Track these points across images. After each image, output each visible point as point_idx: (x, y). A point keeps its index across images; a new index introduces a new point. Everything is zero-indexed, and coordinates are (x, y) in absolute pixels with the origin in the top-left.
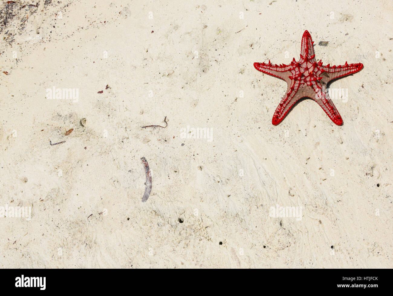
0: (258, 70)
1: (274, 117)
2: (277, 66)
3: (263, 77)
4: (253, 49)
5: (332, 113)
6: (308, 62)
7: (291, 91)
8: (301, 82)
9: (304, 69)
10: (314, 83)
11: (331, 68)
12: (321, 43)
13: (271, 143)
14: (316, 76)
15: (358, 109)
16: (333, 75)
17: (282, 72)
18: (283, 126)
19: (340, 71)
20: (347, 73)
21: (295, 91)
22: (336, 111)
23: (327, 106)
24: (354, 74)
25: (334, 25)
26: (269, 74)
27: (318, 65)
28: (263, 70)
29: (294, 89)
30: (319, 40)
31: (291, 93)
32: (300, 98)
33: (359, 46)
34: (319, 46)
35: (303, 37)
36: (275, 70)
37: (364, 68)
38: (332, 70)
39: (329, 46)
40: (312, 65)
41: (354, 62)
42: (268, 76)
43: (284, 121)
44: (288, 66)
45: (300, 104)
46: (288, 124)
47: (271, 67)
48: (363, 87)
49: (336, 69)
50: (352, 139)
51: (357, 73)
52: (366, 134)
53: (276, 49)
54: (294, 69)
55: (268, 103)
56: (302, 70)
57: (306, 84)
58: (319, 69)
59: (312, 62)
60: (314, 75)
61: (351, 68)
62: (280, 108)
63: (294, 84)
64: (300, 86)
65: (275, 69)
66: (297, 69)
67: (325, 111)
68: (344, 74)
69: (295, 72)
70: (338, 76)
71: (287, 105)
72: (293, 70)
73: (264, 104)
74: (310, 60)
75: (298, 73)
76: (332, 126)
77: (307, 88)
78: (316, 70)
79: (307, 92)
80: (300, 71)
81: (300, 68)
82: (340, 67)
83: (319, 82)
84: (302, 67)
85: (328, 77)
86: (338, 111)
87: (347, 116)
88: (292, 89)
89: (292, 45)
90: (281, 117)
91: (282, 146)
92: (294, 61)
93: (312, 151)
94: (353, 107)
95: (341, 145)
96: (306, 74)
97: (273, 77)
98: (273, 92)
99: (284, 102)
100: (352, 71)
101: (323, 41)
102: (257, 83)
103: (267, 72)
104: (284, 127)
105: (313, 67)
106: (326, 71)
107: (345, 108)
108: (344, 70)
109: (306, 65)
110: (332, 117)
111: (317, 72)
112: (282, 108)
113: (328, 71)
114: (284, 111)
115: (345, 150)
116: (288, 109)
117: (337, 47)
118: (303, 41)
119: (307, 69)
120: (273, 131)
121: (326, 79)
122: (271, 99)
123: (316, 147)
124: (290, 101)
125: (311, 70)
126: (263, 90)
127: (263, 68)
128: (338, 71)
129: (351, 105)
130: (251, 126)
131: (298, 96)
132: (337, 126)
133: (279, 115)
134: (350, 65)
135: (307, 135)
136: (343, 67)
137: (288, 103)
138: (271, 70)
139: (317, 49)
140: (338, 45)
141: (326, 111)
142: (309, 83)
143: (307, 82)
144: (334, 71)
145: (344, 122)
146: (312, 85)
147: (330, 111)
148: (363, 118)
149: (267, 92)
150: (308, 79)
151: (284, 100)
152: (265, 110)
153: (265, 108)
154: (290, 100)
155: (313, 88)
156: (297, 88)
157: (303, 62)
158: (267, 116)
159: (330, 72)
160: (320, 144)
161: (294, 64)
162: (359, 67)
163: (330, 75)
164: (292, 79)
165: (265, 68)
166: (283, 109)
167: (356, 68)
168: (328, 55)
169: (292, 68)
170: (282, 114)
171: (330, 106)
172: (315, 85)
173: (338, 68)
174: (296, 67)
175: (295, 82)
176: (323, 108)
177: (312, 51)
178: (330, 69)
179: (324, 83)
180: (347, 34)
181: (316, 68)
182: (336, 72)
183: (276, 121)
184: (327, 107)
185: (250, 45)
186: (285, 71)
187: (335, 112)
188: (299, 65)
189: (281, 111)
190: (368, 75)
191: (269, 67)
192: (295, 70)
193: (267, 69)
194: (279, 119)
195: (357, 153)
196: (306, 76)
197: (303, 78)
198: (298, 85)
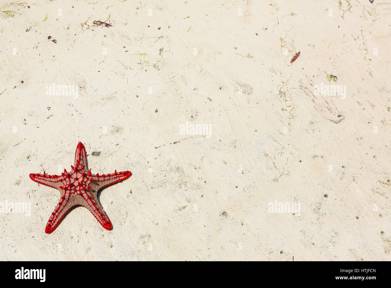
0: (34, 180)
1: (47, 225)
2: (50, 177)
3: (38, 187)
4: (29, 160)
5: (102, 219)
6: (78, 173)
7: (63, 201)
8: (71, 192)
9: (74, 179)
10: (83, 192)
11: (101, 177)
12: (93, 154)
13: (44, 251)
14: (86, 186)
15: (127, 213)
16: (103, 183)
17: (55, 182)
18: (56, 234)
19: (110, 179)
20: (116, 180)
21: (67, 200)
22: (106, 217)
23: (97, 212)
24: (123, 181)
25: (106, 136)
26: (44, 184)
27: (87, 175)
28: (38, 181)
29: (65, 198)
30: (93, 151)
31: (63, 202)
32: (72, 206)
33: (128, 155)
34: (92, 156)
35: (77, 148)
36: (49, 181)
37: (133, 175)
38: (101, 179)
39: (101, 156)
40: (81, 175)
41: (124, 170)
42: (44, 186)
43: (57, 229)
44: (60, 177)
45: (73, 211)
46: (61, 232)
47: (45, 178)
48: (131, 193)
49: (105, 178)
50: (121, 242)
51: (125, 180)
52: (134, 236)
53: (52, 160)
54: (65, 179)
55: (42, 212)
56: (72, 181)
57: (76, 193)
58: (88, 179)
59: (82, 173)
60: (83, 184)
61: (120, 175)
62: (52, 217)
63: (65, 194)
64: (71, 195)
65: (49, 179)
66: (67, 180)
67: (95, 217)
68: (113, 181)
69: (66, 182)
70: (108, 183)
71: (59, 213)
72: (64, 181)
73: (39, 213)
74: (80, 171)
75: (68, 183)
76: (103, 231)
77: (78, 196)
78: (85, 180)
79: (78, 201)
80: (70, 181)
81: (71, 178)
82: (109, 175)
83: (89, 191)
84: (72, 178)
85: (98, 185)
86: (107, 217)
87: (116, 221)
88: (63, 198)
89: (67, 156)
90: (54, 225)
91: (54, 254)
92: (65, 172)
93: (83, 257)
94: (122, 211)
95: (110, 249)
96: (76, 184)
97: (48, 187)
98: (48, 201)
99: (57, 211)
100: (120, 178)
101: (96, 151)
102: (32, 193)
103: (42, 182)
104: (58, 234)
105: (82, 177)
106: (96, 180)
107: (114, 214)
108: (113, 178)
109: (76, 175)
110: (102, 222)
111: (86, 182)
112: (54, 217)
113: (97, 180)
114: (56, 219)
115: (114, 253)
116: (61, 217)
117: (108, 157)
118: (77, 151)
119: (77, 179)
120: (46, 239)
121: (96, 187)
122: (45, 208)
123: (87, 252)
124: (62, 210)
125: (80, 180)
126: (38, 200)
127: (38, 178)
128: (108, 180)
129: (121, 210)
130: (25, 236)
131: (70, 204)
132: (107, 231)
133: (52, 223)
134: (118, 173)
135: (79, 241)
136: (112, 176)
137: (61, 211)
138: (46, 180)
139: (90, 159)
140: (109, 155)
141: (97, 218)
142: (79, 192)
143: (77, 191)
144: (103, 180)
145: (113, 226)
146: (81, 194)
147: (100, 217)
148: (131, 221)
149: (42, 201)
150: (78, 189)
151: (56, 209)
152: (40, 219)
153: (40, 217)
154: (62, 208)
155: (83, 196)
156: (68, 197)
157: (73, 172)
158: (41, 225)
159: (100, 181)
160: (91, 249)
161: (65, 174)
162: (127, 174)
163: (100, 183)
164: (63, 189)
165: (40, 179)
166: (56, 217)
167: (125, 176)
168: (100, 164)
169: (63, 179)
170: (54, 222)
171: (99, 212)
172: (84, 193)
173: (107, 177)
174: (66, 178)
175: (65, 192)
176: (93, 215)
177: (85, 161)
178: (99, 178)
179: (94, 191)
180: (118, 144)
181: (85, 178)
182: (106, 180)
183: (49, 229)
184: (97, 214)
185: (27, 157)
186: (58, 181)
187: (104, 217)
188: (69, 176)
189: (54, 219)
190: (136, 181)
191: (43, 178)
192: (66, 181)
193: (41, 180)
194: (52, 227)
195: (126, 256)
196: (76, 185)
197: (73, 188)
198: (68, 194)
